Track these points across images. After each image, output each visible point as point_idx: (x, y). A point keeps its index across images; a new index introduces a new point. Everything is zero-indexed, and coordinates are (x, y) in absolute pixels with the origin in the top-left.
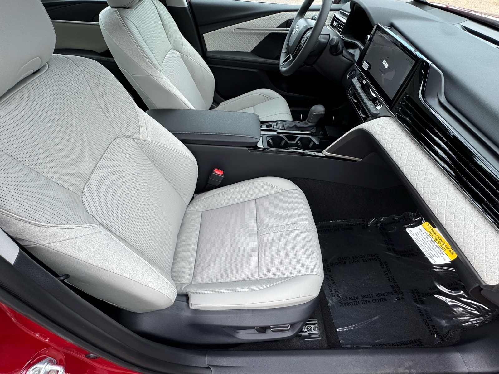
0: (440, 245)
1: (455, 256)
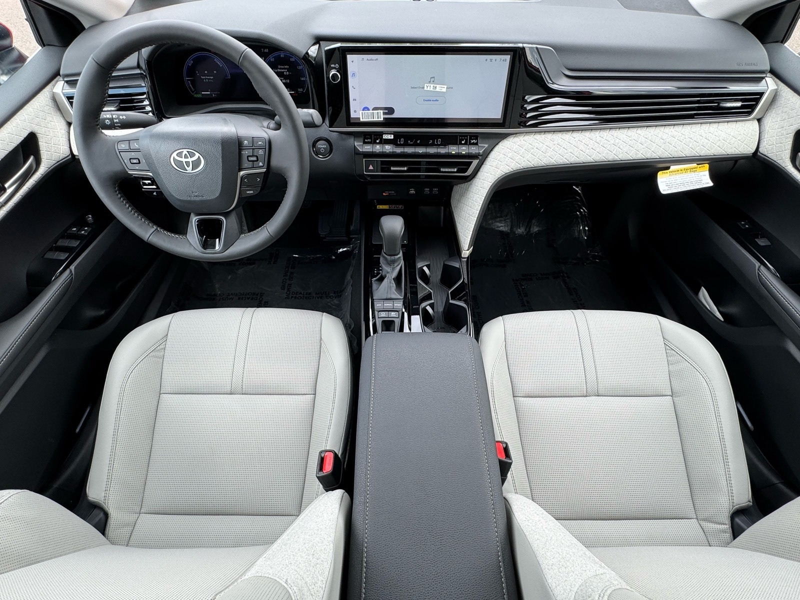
0: (689, 172)
1: (707, 166)
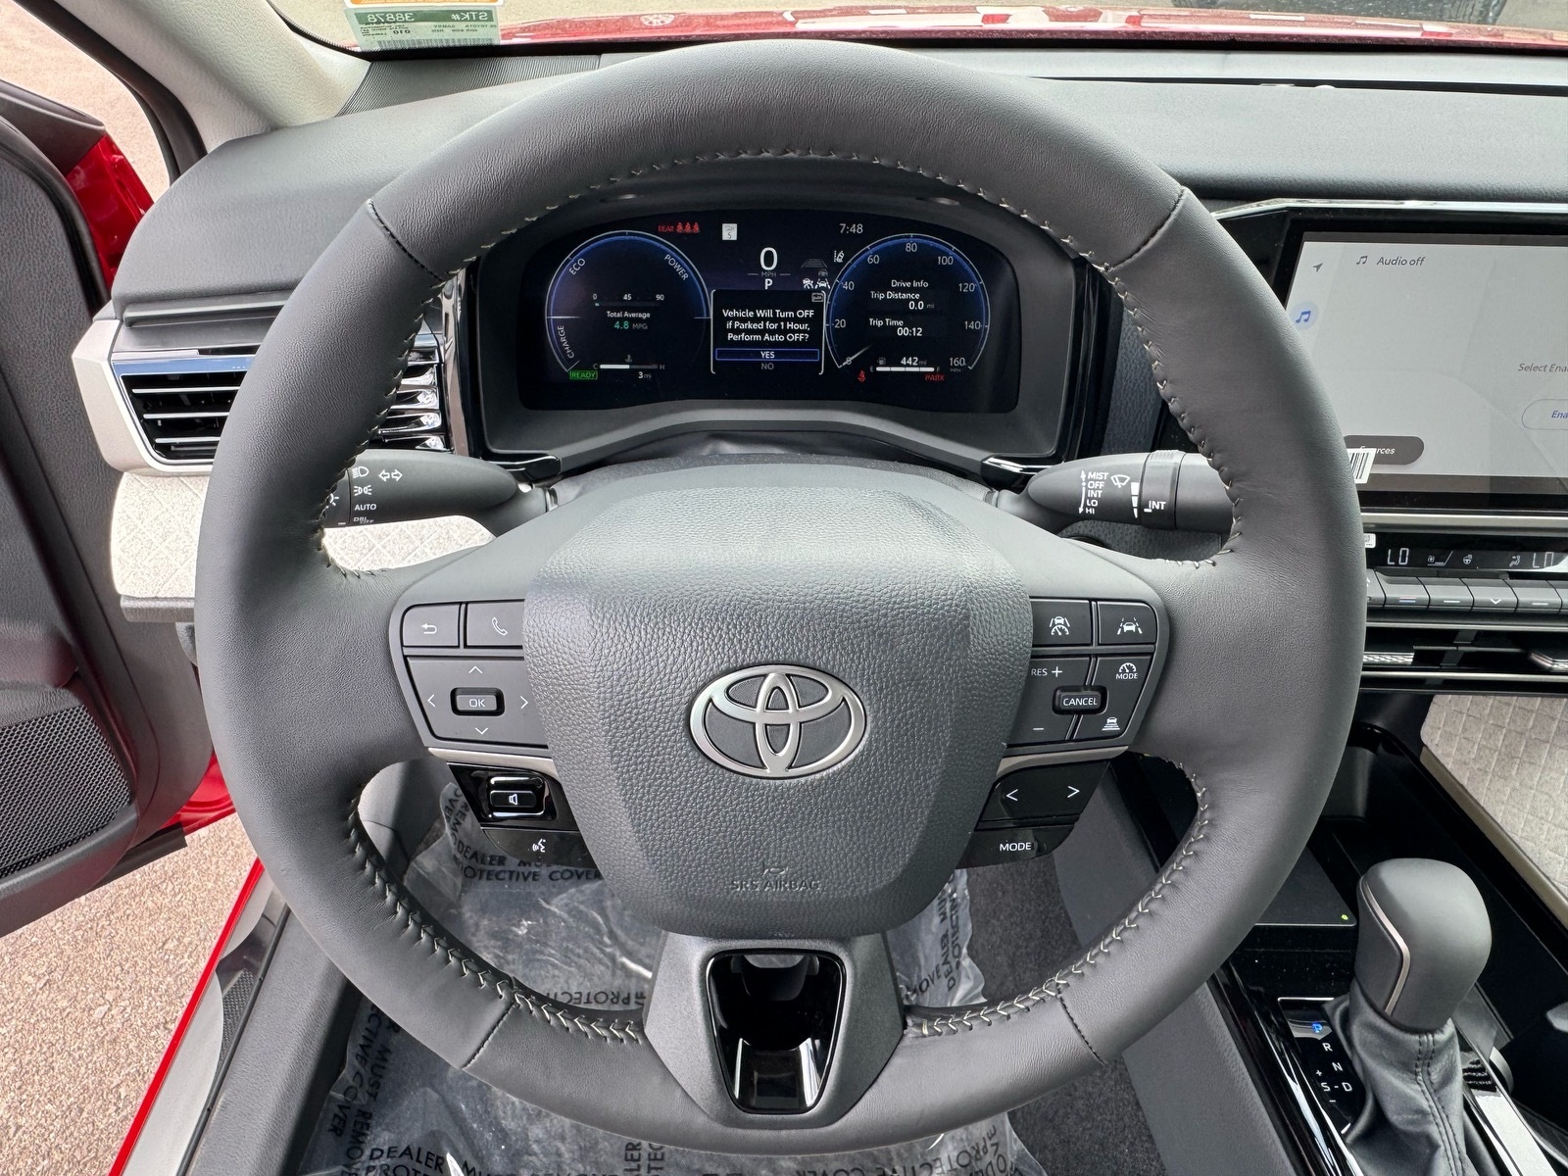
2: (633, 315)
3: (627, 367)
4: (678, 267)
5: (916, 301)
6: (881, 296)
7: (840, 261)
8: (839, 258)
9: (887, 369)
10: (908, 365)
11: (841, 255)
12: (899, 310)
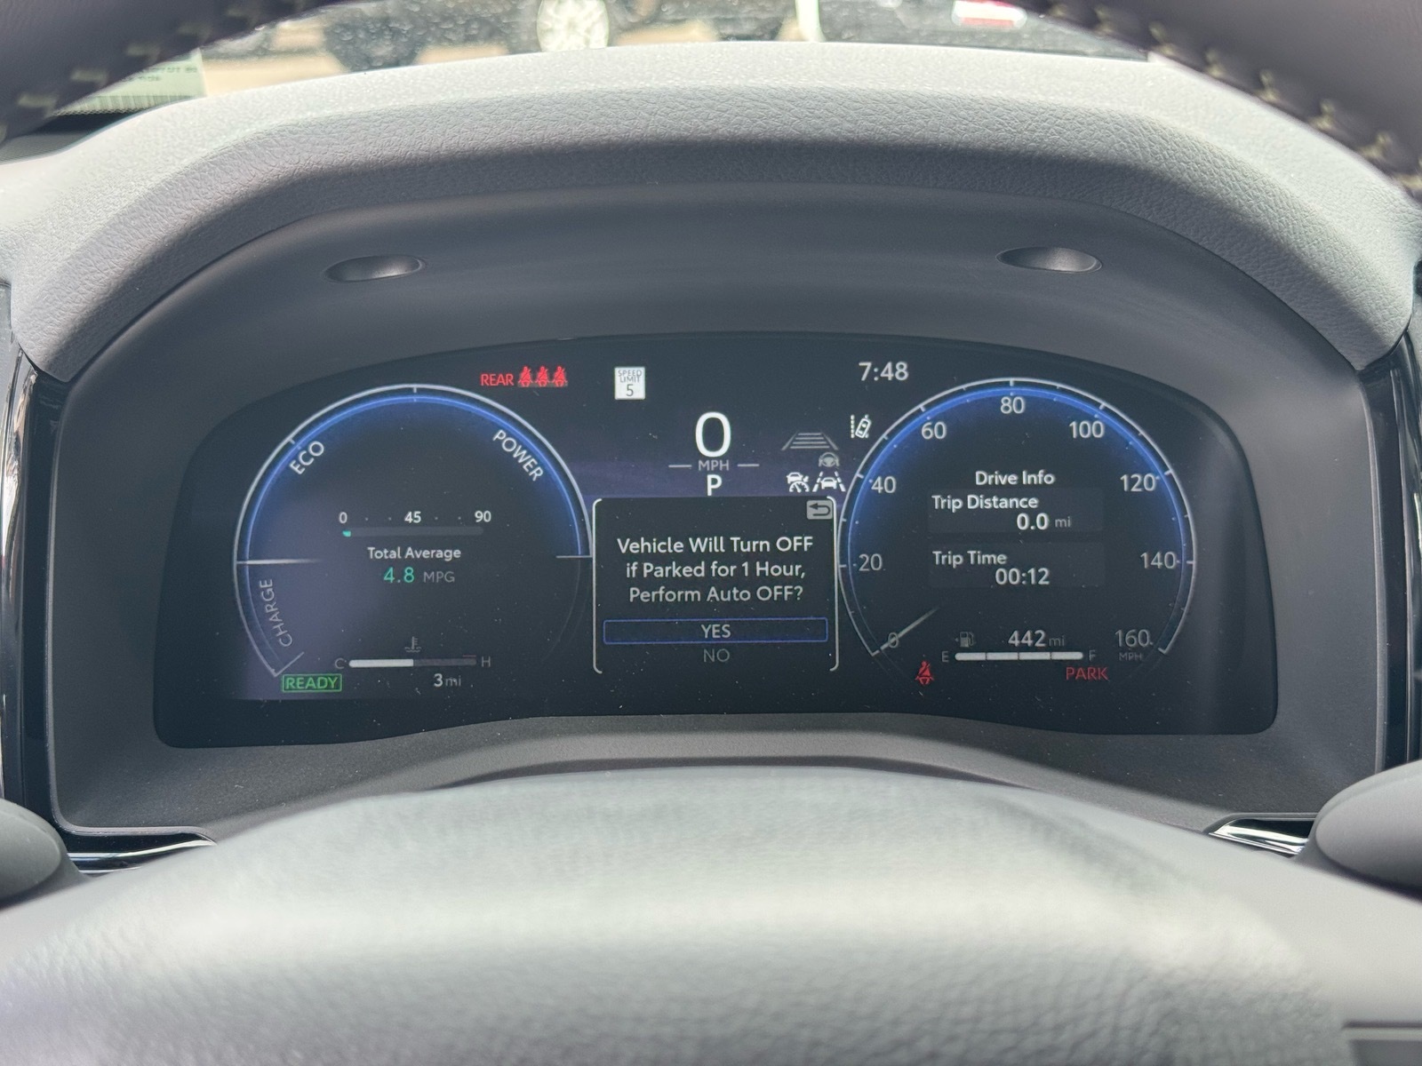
2: (426, 554)
3: (409, 663)
4: (520, 454)
5: (1032, 514)
6: (955, 505)
7: (864, 435)
8: (861, 429)
9: (979, 656)
10: (1024, 648)
11: (866, 423)
12: (995, 531)
